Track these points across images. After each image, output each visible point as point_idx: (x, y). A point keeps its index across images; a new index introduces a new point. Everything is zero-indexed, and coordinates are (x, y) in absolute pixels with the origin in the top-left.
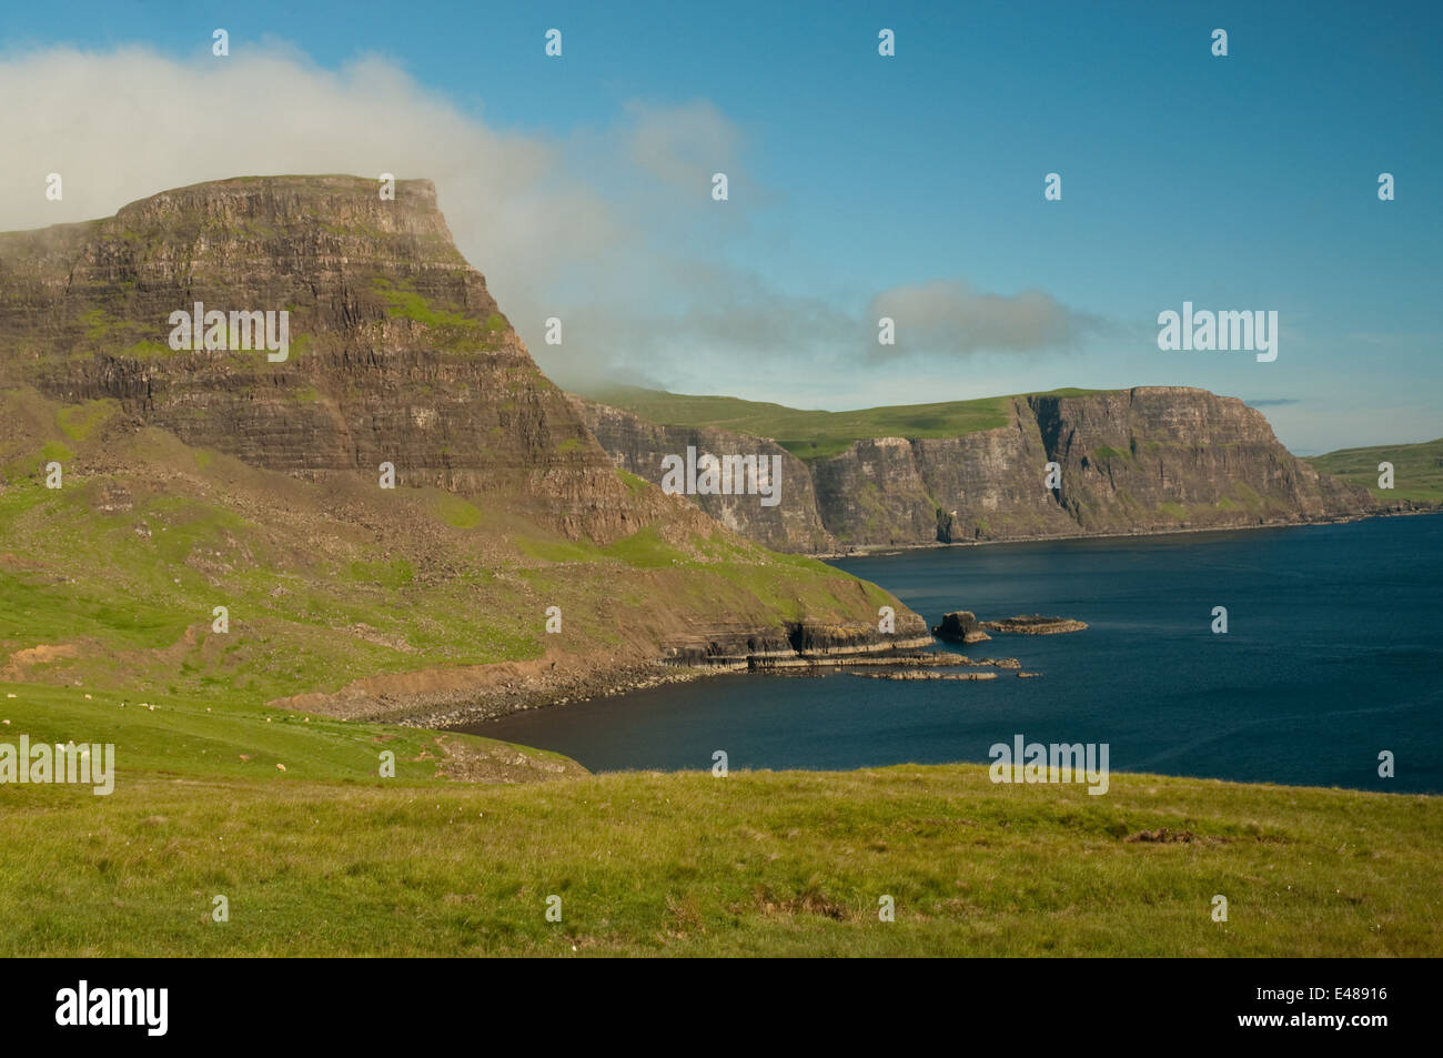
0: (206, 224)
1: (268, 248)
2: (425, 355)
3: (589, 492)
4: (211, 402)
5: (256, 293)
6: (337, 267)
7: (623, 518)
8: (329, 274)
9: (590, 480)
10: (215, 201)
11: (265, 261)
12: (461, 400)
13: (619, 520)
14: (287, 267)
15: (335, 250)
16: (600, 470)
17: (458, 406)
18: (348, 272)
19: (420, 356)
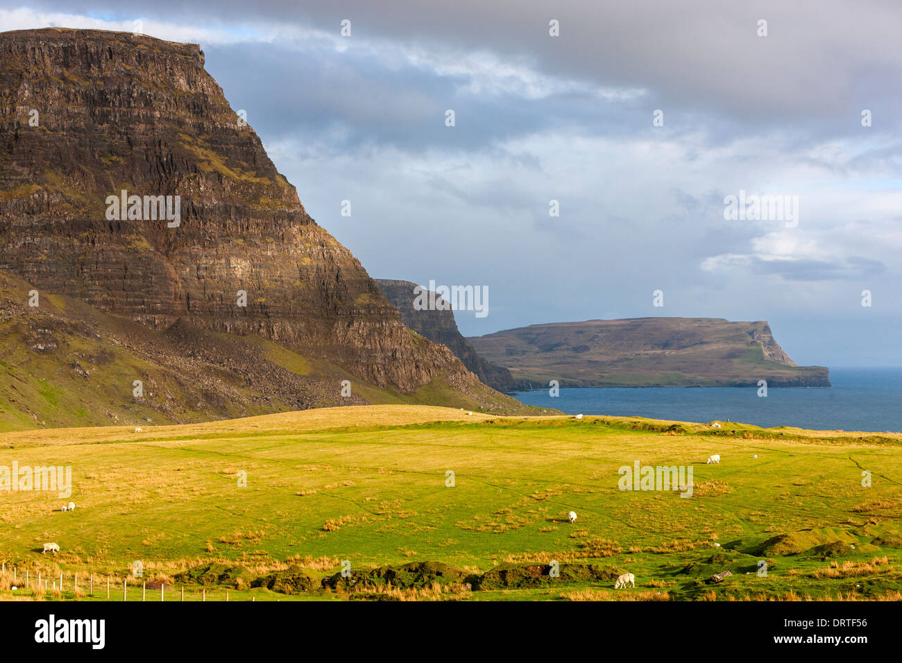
0: (27, 71)
1: (89, 100)
2: (237, 208)
3: (388, 343)
4: (52, 246)
5: (77, 141)
6: (149, 120)
7: (417, 367)
8: (142, 127)
9: (388, 332)
10: (33, 49)
11: (84, 110)
12: (269, 254)
13: (414, 370)
14: (104, 117)
15: (148, 104)
17: (267, 258)
18: (160, 126)
19: (233, 210)
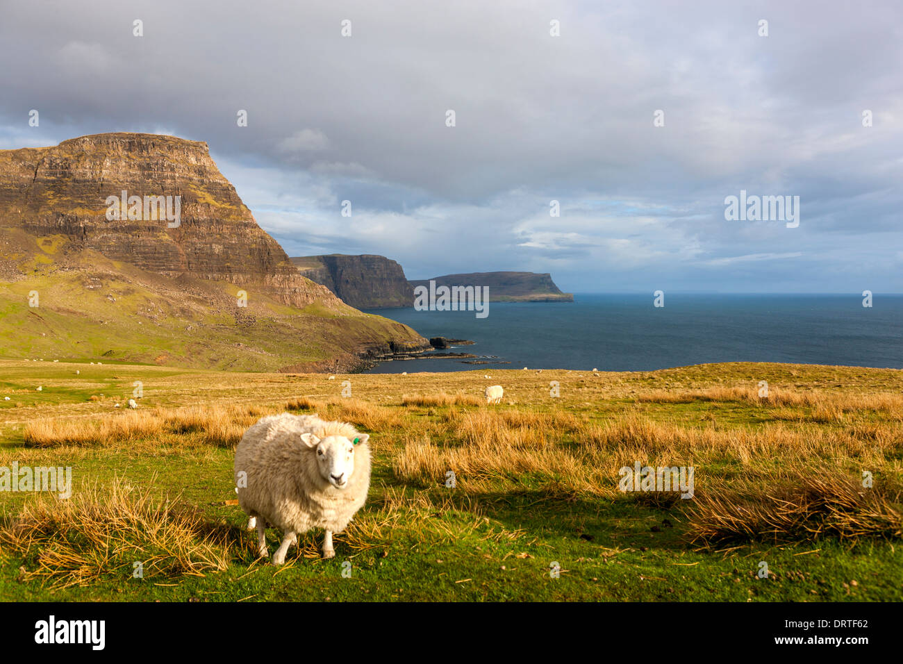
0: (109, 153)
1: (140, 167)
2: (217, 221)
3: (292, 285)
4: (117, 238)
5: (135, 187)
6: (173, 178)
7: (307, 296)
8: (169, 181)
9: (292, 279)
10: (113, 142)
11: (138, 172)
13: (305, 298)
14: (149, 176)
15: (172, 170)
16: (296, 276)
17: (232, 244)
18: (179, 181)
19: (215, 221)
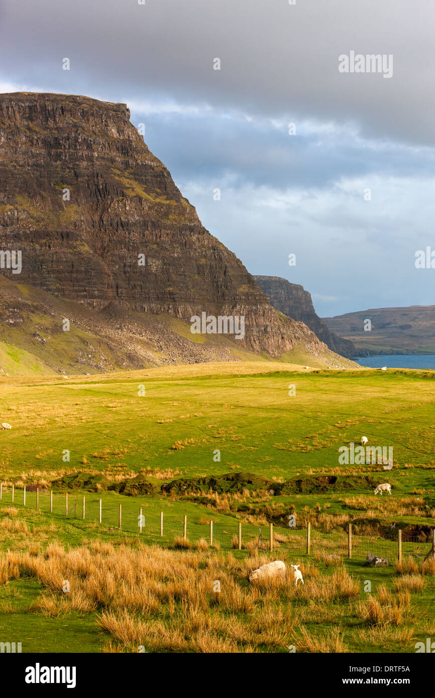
1: (47, 144)
2: (153, 223)
3: (261, 321)
5: (38, 173)
6: (90, 159)
7: (283, 338)
8: (85, 163)
9: (261, 313)
10: (8, 107)
11: (43, 151)
12: (176, 255)
13: (280, 340)
14: (58, 157)
15: (89, 147)
16: (267, 307)
17: (174, 259)
18: (98, 163)
19: (150, 223)
